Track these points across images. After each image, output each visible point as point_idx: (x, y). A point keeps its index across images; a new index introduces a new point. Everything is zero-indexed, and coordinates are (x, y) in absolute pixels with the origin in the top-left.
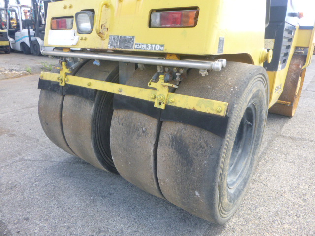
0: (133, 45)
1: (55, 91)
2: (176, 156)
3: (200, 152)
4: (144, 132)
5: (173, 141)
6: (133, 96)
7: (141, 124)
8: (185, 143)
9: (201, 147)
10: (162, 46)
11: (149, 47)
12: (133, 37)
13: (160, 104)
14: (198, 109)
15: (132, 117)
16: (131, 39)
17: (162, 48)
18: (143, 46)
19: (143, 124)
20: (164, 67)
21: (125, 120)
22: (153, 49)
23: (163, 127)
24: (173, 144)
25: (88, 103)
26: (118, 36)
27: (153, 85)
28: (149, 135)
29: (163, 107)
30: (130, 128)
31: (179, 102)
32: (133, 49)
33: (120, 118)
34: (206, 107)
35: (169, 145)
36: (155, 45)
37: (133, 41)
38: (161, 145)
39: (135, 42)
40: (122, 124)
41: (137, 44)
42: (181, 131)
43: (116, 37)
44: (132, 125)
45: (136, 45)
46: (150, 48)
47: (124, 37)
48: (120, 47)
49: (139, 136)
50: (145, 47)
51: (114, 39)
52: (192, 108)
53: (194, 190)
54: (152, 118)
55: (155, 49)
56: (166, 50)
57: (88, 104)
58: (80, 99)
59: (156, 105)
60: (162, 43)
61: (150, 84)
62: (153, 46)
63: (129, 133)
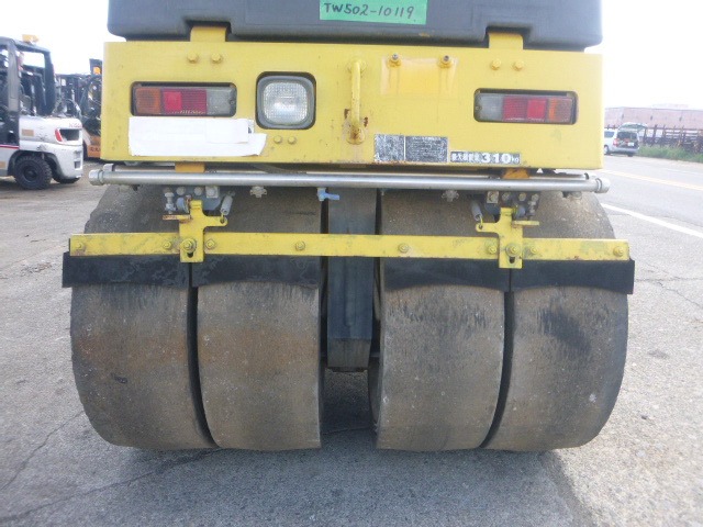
0: (445, 154)
1: (159, 283)
2: (558, 346)
3: (599, 326)
4: (478, 320)
5: (546, 321)
6: (442, 256)
7: (469, 307)
8: (572, 319)
9: (599, 317)
10: (516, 155)
11: (488, 157)
12: (444, 139)
13: (512, 260)
14: (585, 257)
15: (445, 297)
16: (439, 142)
17: (517, 160)
18: (471, 155)
19: (473, 306)
20: (502, 192)
21: (426, 307)
22: (497, 161)
23: (518, 303)
24: (547, 327)
25: (297, 292)
26: (401, 137)
27: (489, 227)
28: (492, 324)
29: (518, 265)
30: (446, 320)
31: (547, 250)
32: (448, 163)
33: (411, 306)
34: (596, 252)
35: (540, 330)
36: (501, 155)
37: (445, 146)
38: (522, 336)
39: (450, 149)
40: (421, 318)
41: (457, 153)
42: (558, 299)
43: (396, 139)
44: (450, 314)
45: (454, 155)
46: (489, 160)
47: (420, 139)
48: (409, 159)
49: (469, 331)
50: (477, 159)
51: (390, 141)
52: (572, 258)
53: (587, 394)
54: (488, 291)
55: (500, 162)
56: (525, 162)
57: (300, 295)
58: (268, 286)
59: (504, 264)
60: (515, 151)
61: (481, 228)
62: (497, 156)
63: (446, 331)
